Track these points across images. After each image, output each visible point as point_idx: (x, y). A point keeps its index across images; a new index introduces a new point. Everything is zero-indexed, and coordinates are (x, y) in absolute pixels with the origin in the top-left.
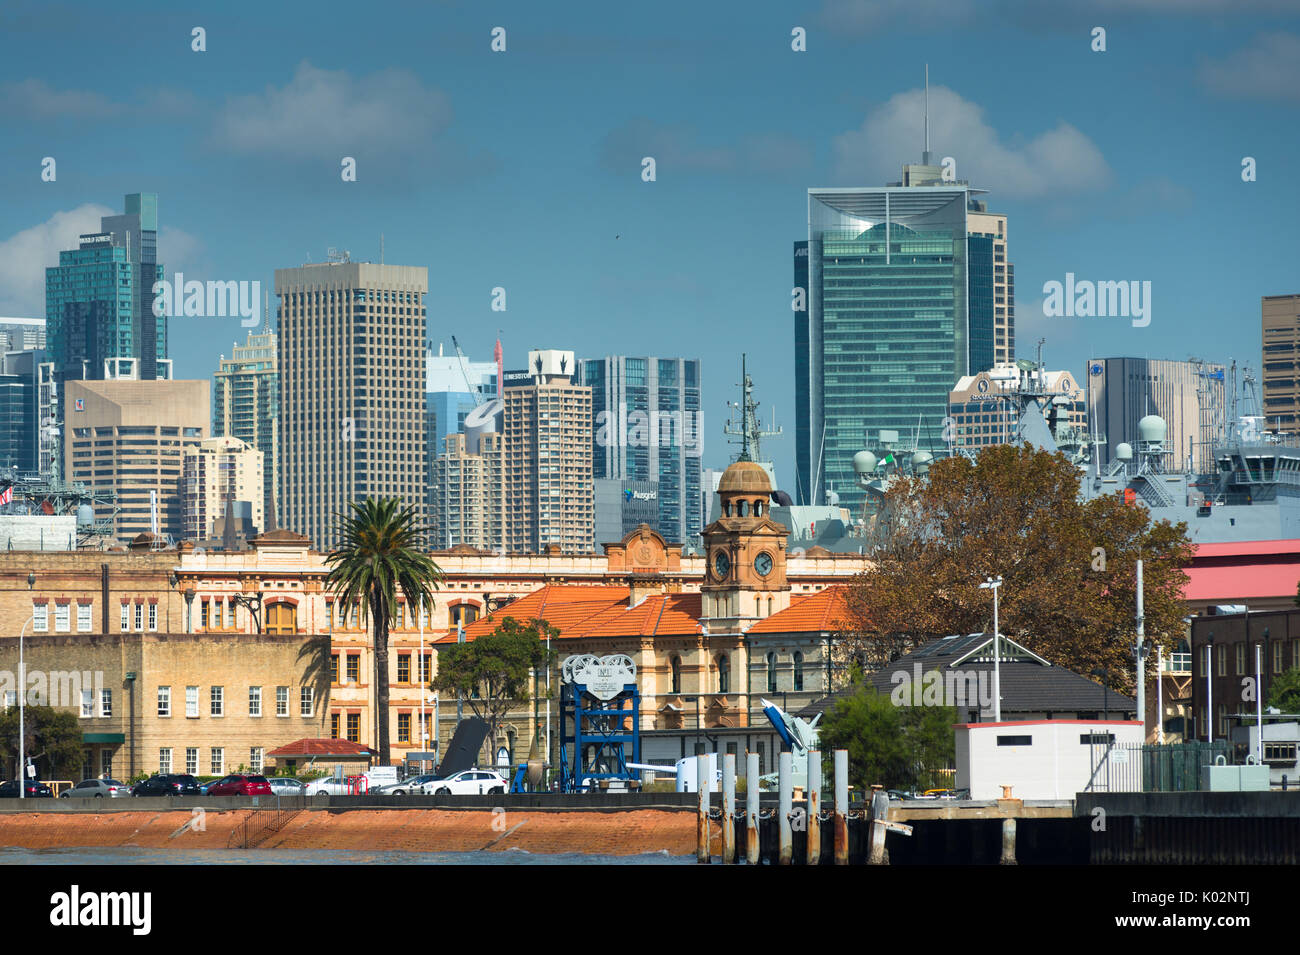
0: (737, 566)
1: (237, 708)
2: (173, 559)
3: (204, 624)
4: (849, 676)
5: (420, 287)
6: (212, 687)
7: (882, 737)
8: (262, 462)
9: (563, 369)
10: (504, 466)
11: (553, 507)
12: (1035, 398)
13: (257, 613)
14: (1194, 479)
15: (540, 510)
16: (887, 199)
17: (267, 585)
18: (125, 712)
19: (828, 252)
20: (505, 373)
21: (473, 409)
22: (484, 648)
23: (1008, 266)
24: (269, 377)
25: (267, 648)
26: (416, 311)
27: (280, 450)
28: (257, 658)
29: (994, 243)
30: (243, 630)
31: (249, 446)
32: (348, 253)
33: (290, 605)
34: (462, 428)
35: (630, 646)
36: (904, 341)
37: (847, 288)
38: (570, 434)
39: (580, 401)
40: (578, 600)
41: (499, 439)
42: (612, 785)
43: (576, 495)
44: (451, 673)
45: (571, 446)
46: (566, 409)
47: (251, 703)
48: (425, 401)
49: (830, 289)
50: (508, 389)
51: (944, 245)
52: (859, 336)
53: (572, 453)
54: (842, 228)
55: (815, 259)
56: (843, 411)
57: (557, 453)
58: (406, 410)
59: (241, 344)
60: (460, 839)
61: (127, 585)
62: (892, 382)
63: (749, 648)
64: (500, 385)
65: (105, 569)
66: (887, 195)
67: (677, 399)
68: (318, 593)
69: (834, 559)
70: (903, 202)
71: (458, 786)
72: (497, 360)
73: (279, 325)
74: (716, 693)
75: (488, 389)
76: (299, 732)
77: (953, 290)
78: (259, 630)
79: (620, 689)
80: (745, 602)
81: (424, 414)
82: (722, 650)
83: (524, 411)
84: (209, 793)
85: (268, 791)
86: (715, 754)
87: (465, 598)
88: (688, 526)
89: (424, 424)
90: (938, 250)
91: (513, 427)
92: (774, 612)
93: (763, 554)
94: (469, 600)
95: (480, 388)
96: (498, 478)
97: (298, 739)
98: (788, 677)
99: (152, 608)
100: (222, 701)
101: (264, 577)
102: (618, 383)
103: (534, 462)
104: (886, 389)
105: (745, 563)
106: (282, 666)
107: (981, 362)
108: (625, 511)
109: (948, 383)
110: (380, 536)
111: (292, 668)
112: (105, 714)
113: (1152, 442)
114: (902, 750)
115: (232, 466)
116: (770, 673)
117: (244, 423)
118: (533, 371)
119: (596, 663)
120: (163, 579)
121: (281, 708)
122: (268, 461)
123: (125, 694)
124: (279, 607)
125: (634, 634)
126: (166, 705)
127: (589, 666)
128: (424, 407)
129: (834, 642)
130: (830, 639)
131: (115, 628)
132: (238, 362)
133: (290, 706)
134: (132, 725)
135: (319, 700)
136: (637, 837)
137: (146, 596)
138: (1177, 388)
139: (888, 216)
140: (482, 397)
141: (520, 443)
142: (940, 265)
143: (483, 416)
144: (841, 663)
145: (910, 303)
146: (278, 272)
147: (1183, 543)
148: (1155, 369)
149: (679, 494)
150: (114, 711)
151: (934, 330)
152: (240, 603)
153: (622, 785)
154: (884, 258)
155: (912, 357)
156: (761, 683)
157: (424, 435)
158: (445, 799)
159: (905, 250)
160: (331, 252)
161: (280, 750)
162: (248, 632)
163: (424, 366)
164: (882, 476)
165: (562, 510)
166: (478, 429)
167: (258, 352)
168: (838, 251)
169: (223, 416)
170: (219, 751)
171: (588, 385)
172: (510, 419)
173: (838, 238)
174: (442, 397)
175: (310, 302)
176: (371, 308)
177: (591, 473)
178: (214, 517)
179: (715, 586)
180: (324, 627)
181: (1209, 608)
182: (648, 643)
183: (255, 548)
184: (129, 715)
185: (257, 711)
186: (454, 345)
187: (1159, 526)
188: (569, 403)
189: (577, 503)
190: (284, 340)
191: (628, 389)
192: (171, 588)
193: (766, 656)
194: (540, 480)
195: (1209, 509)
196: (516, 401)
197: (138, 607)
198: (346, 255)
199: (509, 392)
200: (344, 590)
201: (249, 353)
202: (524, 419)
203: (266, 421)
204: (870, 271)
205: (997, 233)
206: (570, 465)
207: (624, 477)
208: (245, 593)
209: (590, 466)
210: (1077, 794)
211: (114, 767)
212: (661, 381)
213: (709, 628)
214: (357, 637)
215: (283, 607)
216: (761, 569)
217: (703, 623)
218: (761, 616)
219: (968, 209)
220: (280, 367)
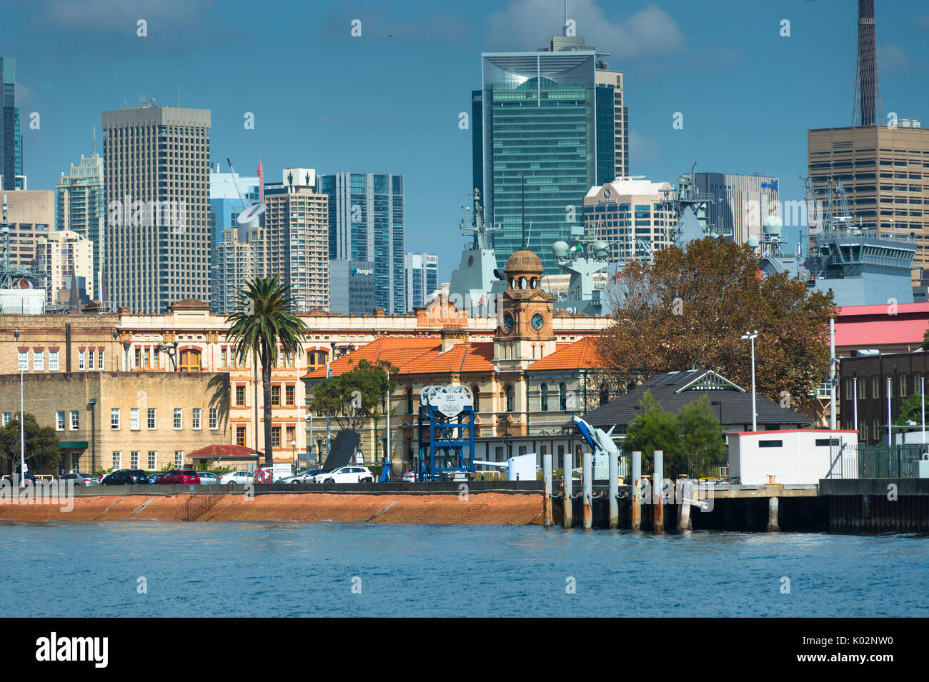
0: (519, 323)
1: (165, 424)
2: (115, 320)
3: (137, 364)
4: (599, 400)
5: (205, 123)
6: (149, 409)
7: (668, 442)
8: (91, 248)
9: (307, 182)
10: (265, 251)
11: (301, 280)
12: (691, 204)
13: (174, 357)
14: (803, 261)
15: (292, 282)
16: (538, 61)
17: (181, 337)
18: (88, 426)
19: (496, 98)
20: (265, 185)
21: (243, 211)
22: (348, 382)
23: (624, 108)
24: (96, 188)
25: (185, 381)
26: (203, 141)
27: (106, 240)
28: (179, 388)
29: (615, 92)
30: (164, 369)
31: (83, 238)
32: (154, 99)
33: (197, 351)
34: (234, 224)
35: (443, 379)
36: (550, 161)
37: (509, 124)
38: (312, 228)
39: (319, 204)
40: (404, 347)
41: (262, 232)
42: (457, 476)
43: (317, 271)
44: (324, 398)
45: (313, 236)
46: (310, 211)
47: (175, 420)
48: (209, 205)
49: (498, 124)
50: (267, 196)
51: (580, 93)
52: (518, 158)
53: (314, 241)
54: (507, 81)
55: (487, 103)
56: (507, 211)
57: (304, 241)
58: (196, 212)
59: (76, 165)
60: (348, 514)
61: (83, 338)
62: (542, 191)
63: (528, 381)
64: (261, 193)
65: (68, 326)
66: (538, 58)
67: (387, 203)
68: (216, 343)
69: (574, 318)
70: (550, 62)
71: (339, 477)
72: (259, 176)
73: (105, 151)
74: (504, 412)
75: (253, 196)
76: (208, 441)
77: (585, 125)
78: (175, 369)
79: (461, 409)
80: (525, 349)
81: (208, 214)
82: (508, 382)
83: (280, 212)
84: (156, 483)
85: (198, 481)
86: (535, 454)
87: (318, 346)
88: (395, 294)
89: (208, 222)
90: (575, 97)
91: (272, 224)
92: (544, 356)
93: (537, 315)
94: (321, 347)
95: (247, 195)
96: (261, 259)
97: (208, 445)
98: (555, 400)
99: (101, 353)
100: (155, 418)
101: (179, 332)
102: (345, 191)
103: (287, 248)
104: (538, 195)
105: (525, 321)
106: (196, 394)
107: (606, 177)
108: (351, 283)
109: (582, 192)
110: (265, 303)
111: (203, 395)
112: (74, 428)
113: (772, 235)
114: (683, 451)
115: (71, 251)
116: (542, 397)
117: (78, 220)
118: (286, 183)
119: (444, 391)
120: (108, 334)
121: (196, 423)
122: (96, 248)
123: (88, 414)
124: (189, 353)
125: (447, 371)
126: (116, 421)
127: (439, 394)
128: (209, 209)
129: (588, 376)
130: (585, 374)
131: (75, 368)
132: (74, 177)
133: (202, 422)
134: (93, 436)
135: (222, 417)
136: (485, 512)
137: (97, 345)
138: (744, 194)
139: (539, 73)
140: (249, 201)
141: (277, 234)
142: (576, 107)
143: (250, 216)
144: (593, 391)
145: (555, 134)
146: (104, 113)
147: (830, 306)
148: (729, 181)
149: (388, 270)
150: (80, 426)
151: (572, 153)
152: (162, 350)
153: (463, 476)
154: (536, 102)
155: (556, 172)
156: (536, 405)
157: (209, 229)
158: (330, 486)
159: (551, 97)
160: (142, 98)
161: (194, 453)
162: (167, 370)
163: (208, 180)
164: (573, 259)
165: (307, 282)
166: (247, 225)
167: (88, 170)
168: (503, 97)
169: (64, 216)
170: (154, 454)
171: (323, 193)
172: (270, 218)
173: (504, 88)
174: (220, 202)
175: (127, 135)
176: (171, 139)
177: (327, 256)
178: (58, 288)
179: (503, 337)
180: (221, 367)
181: (852, 352)
182: (456, 377)
183: (172, 312)
184: (91, 429)
185: (179, 426)
186: (228, 165)
187: (814, 295)
188: (312, 206)
189: (317, 277)
190: (109, 161)
191: (352, 196)
192: (114, 340)
193: (540, 386)
194: (291, 261)
195: (814, 282)
196: (274, 205)
197: (91, 353)
198: (152, 101)
199: (268, 199)
200: (239, 340)
201: (82, 172)
202: (280, 218)
203: (94, 220)
204: (526, 112)
205: (616, 85)
206: (312, 250)
207: (349, 259)
208: (165, 343)
209: (327, 250)
210: (820, 480)
211: (80, 465)
212: (376, 190)
213: (499, 366)
214: (243, 373)
215: (192, 353)
216: (534, 324)
217: (495, 363)
218: (536, 358)
219: (596, 67)
220: (105, 181)
